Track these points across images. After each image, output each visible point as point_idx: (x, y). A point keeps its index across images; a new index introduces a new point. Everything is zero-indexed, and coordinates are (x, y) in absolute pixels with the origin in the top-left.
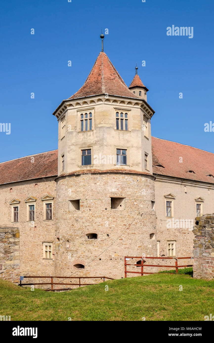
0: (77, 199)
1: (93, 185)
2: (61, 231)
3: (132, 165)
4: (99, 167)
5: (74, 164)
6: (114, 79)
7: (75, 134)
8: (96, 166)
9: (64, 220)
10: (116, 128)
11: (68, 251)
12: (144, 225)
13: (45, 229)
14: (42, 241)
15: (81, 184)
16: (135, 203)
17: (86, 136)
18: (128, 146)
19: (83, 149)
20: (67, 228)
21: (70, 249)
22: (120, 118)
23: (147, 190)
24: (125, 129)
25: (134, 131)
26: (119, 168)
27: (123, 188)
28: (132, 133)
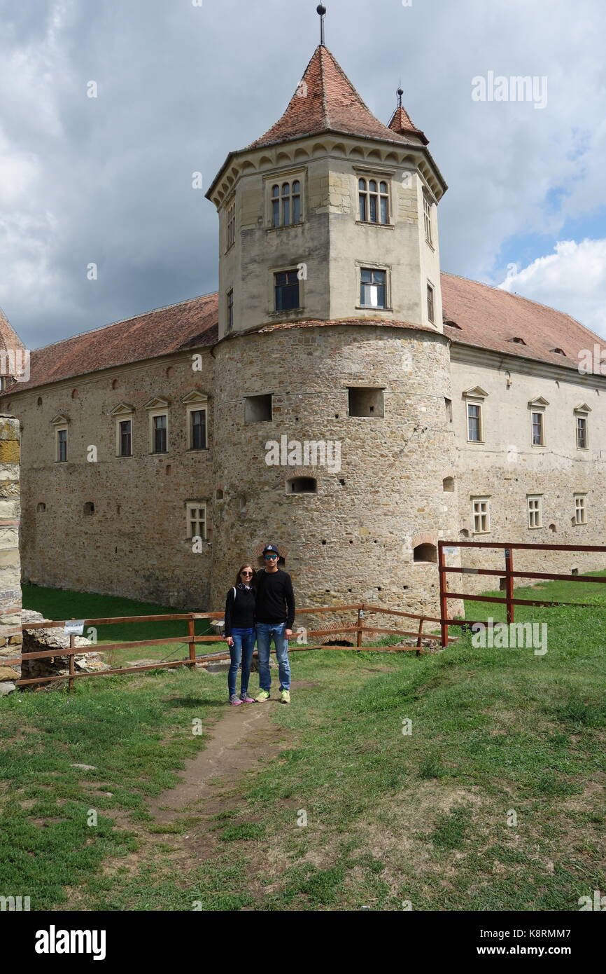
0: (265, 392)
1: (304, 356)
2: (226, 472)
3: (397, 308)
4: (318, 312)
5: (255, 307)
6: (351, 105)
7: (258, 234)
8: (312, 311)
9: (235, 445)
10: (358, 218)
11: (243, 521)
12: (429, 457)
13: (191, 470)
14: (184, 497)
15: (274, 356)
16: (408, 401)
17: (285, 239)
18: (388, 261)
19: (278, 270)
20: (241, 465)
21: (248, 516)
22: (369, 192)
23: (435, 371)
24: (380, 220)
25: (402, 224)
26: (367, 316)
27: (377, 364)
28: (397, 231)
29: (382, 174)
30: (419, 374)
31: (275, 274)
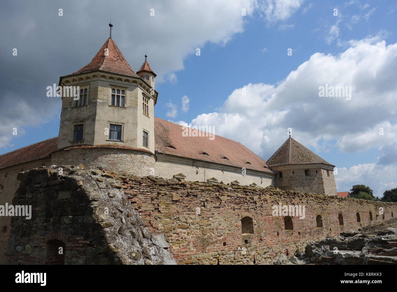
1: (82, 161)
3: (126, 141)
4: (89, 142)
5: (65, 139)
6: (117, 61)
7: (69, 109)
8: (87, 141)
10: (110, 104)
15: (70, 160)
17: (79, 112)
18: (123, 121)
19: (76, 124)
22: (116, 94)
23: (143, 167)
24: (120, 105)
25: (130, 107)
26: (111, 144)
27: (114, 164)
28: (128, 110)
29: (122, 87)
30: (134, 168)
31: (75, 126)
